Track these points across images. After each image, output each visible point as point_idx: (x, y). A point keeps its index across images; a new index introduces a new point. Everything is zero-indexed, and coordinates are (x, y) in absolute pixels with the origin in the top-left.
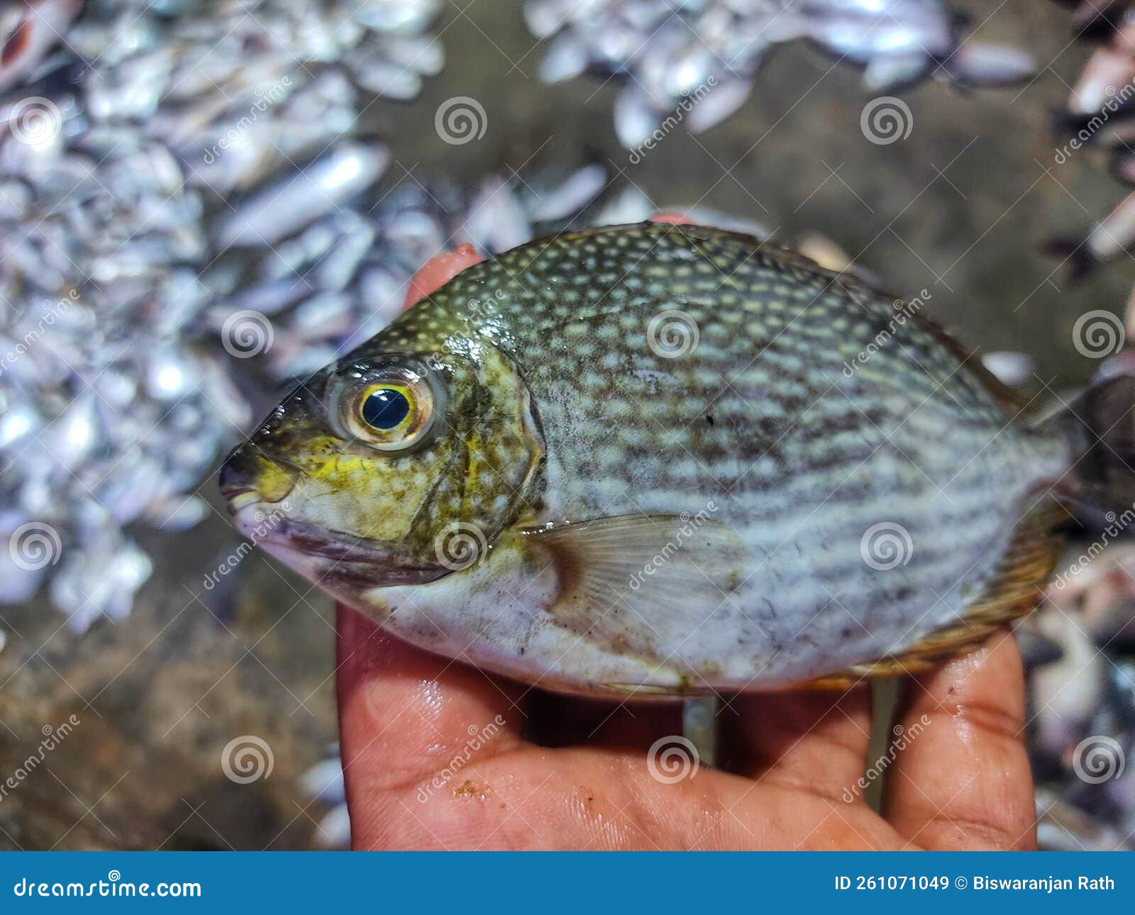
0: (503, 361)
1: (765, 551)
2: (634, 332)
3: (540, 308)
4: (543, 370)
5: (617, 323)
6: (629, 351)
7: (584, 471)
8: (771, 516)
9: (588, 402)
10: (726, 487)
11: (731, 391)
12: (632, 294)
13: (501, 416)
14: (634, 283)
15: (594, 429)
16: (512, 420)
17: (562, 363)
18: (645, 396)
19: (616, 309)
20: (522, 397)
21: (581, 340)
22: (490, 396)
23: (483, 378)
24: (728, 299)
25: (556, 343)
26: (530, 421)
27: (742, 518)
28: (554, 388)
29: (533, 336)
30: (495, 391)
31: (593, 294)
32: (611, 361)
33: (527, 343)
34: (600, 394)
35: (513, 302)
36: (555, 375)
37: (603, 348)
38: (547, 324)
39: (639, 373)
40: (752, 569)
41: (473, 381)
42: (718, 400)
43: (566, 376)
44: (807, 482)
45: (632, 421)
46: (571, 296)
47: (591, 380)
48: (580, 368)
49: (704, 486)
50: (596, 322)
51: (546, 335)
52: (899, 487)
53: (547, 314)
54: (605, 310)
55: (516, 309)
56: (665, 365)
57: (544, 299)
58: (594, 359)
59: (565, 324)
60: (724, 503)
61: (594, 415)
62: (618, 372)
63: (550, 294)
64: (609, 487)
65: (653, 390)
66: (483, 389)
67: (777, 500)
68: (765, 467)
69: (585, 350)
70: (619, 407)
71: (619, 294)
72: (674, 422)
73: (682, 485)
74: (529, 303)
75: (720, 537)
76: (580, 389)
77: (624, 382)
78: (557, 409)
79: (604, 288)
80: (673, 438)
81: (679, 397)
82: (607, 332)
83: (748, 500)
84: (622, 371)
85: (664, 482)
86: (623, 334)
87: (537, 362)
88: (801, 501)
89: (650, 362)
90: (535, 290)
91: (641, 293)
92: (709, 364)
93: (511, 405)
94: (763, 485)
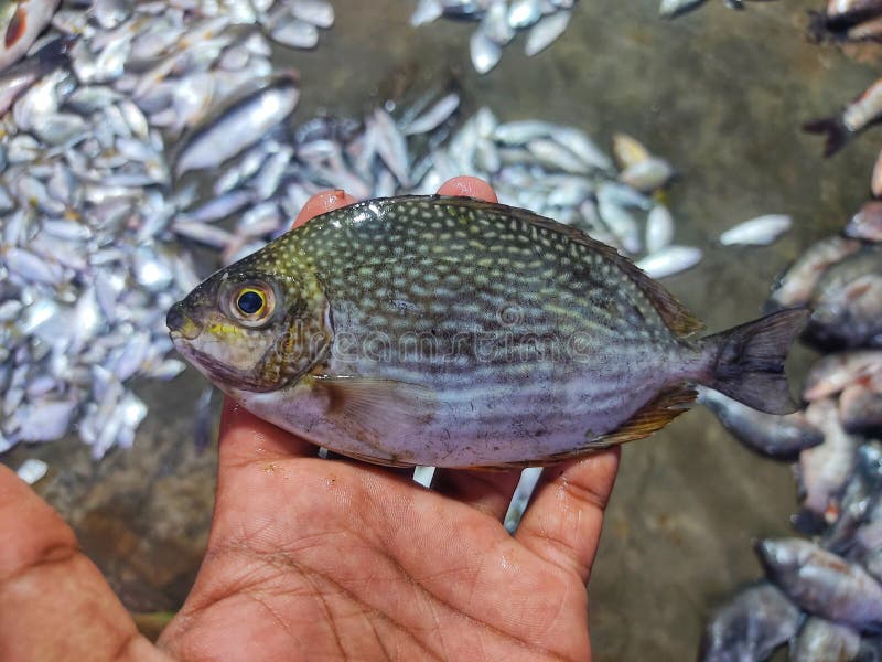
0: (318, 286)
1: (451, 405)
2: (400, 277)
3: (348, 254)
4: (340, 293)
5: (391, 270)
6: (393, 288)
7: (352, 351)
8: (459, 387)
9: (362, 315)
10: (435, 370)
11: (451, 316)
12: (407, 250)
13: (311, 316)
14: (410, 243)
15: (362, 330)
16: (317, 319)
17: (352, 291)
18: (397, 316)
19: (393, 261)
20: (325, 307)
21: (366, 278)
22: (307, 305)
23: (305, 294)
24: (469, 257)
25: (351, 278)
26: (327, 320)
27: (441, 387)
28: (345, 305)
29: (340, 272)
30: (310, 303)
31: (383, 248)
32: (381, 293)
33: (335, 276)
34: (370, 311)
35: (333, 249)
36: (347, 297)
37: (379, 284)
38: (349, 265)
39: (396, 302)
40: (441, 413)
41: (298, 295)
42: (443, 321)
43: (353, 298)
44: (487, 371)
45: (386, 329)
46: (369, 248)
47: (367, 302)
48: (362, 295)
49: (420, 367)
50: (378, 268)
51: (347, 272)
52: (552, 378)
53: (350, 259)
54: (387, 260)
55: (334, 253)
56: (414, 298)
57: (352, 248)
58: (372, 290)
59: (360, 267)
60: (431, 378)
61: (364, 322)
62: (384, 300)
63: (356, 246)
64: (366, 362)
65: (402, 313)
66: (303, 300)
67: (466, 379)
68: (462, 361)
69: (368, 285)
70: (379, 320)
71: (398, 250)
72: (411, 331)
73: (409, 366)
74: (343, 250)
75: (424, 395)
76: (360, 307)
77: (388, 307)
78: (343, 317)
79: (391, 246)
80: (407, 340)
81: (419, 318)
82: (384, 275)
83: (446, 378)
84: (386, 299)
85: (396, 363)
86: (393, 277)
87: (338, 288)
88: (481, 381)
89: (404, 296)
90: (349, 242)
91: (413, 250)
92: (442, 300)
93: (318, 310)
94: (457, 370)
